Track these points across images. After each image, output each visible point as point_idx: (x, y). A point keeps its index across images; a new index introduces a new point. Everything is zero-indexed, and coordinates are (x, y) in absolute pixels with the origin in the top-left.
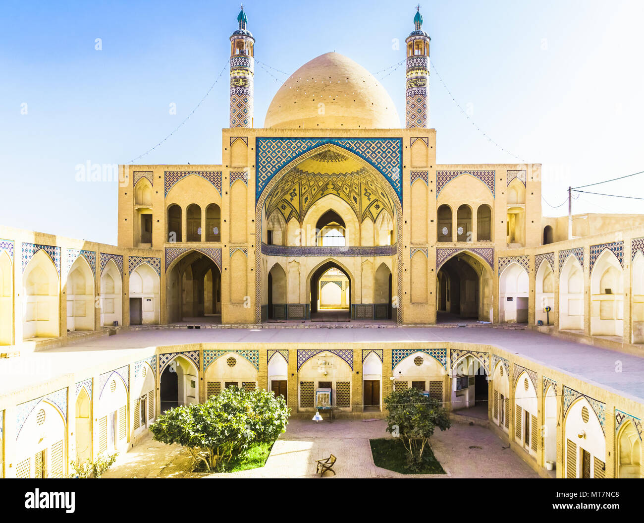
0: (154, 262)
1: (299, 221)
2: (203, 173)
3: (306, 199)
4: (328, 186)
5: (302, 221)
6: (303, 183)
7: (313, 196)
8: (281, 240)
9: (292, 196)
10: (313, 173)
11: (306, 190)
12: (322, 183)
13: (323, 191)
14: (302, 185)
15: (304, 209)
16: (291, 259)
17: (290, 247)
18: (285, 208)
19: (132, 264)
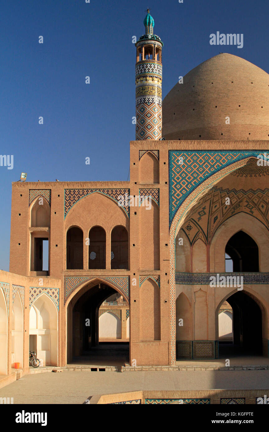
0: (53, 293)
1: (205, 244)
2: (108, 191)
3: (216, 219)
4: (241, 204)
5: (210, 243)
6: (214, 201)
7: (223, 215)
8: (184, 266)
9: (200, 215)
10: (228, 189)
11: (216, 208)
12: (235, 200)
13: (234, 209)
14: (213, 203)
15: (212, 230)
16: (197, 287)
17: (196, 273)
18: (190, 229)
19: (32, 295)
